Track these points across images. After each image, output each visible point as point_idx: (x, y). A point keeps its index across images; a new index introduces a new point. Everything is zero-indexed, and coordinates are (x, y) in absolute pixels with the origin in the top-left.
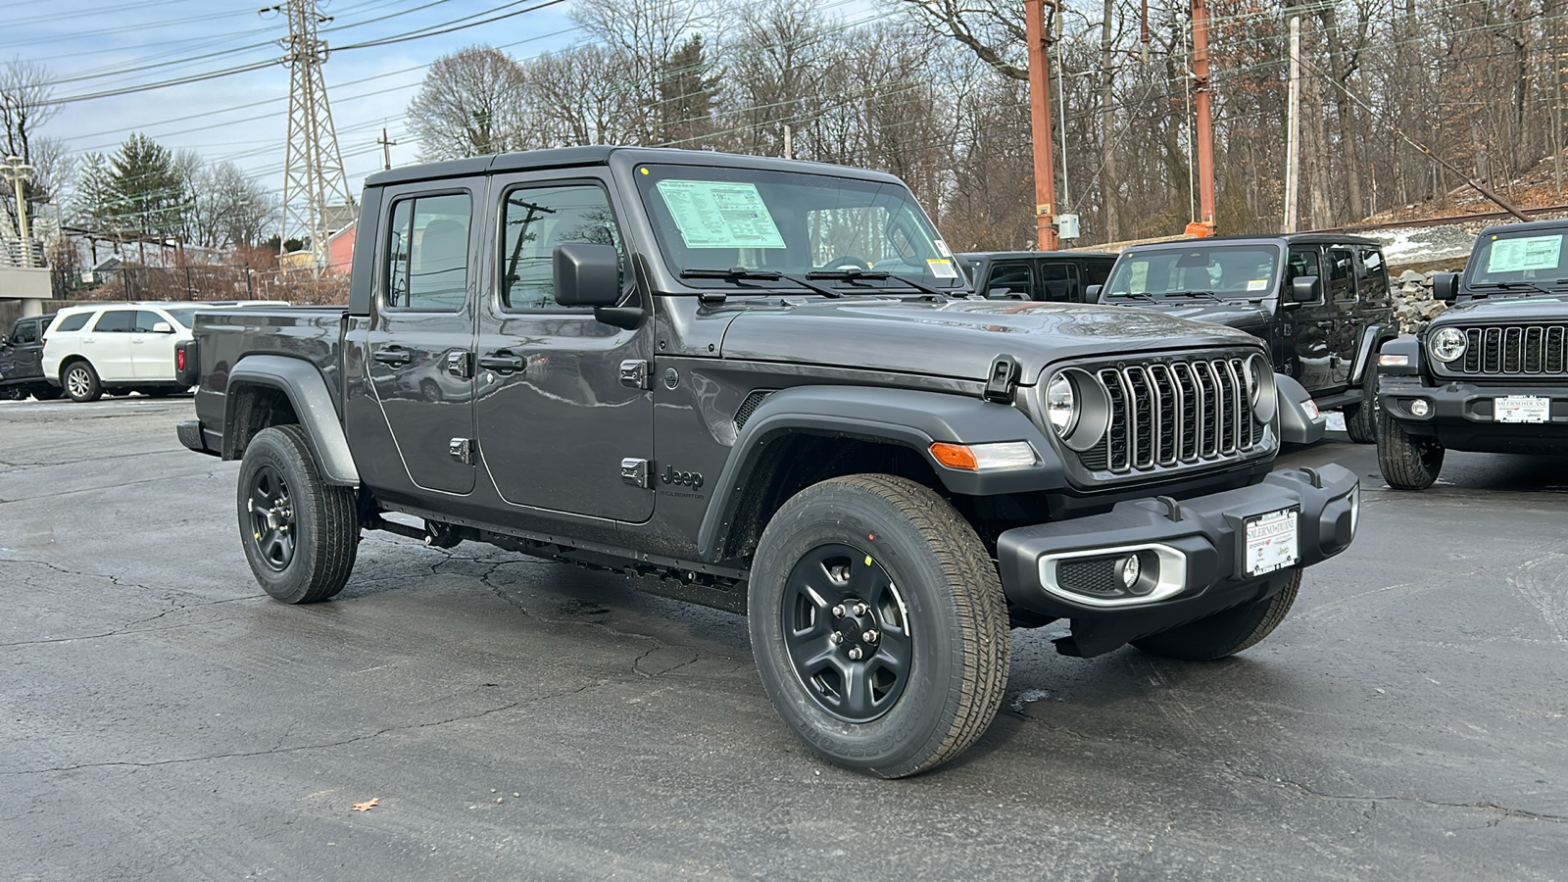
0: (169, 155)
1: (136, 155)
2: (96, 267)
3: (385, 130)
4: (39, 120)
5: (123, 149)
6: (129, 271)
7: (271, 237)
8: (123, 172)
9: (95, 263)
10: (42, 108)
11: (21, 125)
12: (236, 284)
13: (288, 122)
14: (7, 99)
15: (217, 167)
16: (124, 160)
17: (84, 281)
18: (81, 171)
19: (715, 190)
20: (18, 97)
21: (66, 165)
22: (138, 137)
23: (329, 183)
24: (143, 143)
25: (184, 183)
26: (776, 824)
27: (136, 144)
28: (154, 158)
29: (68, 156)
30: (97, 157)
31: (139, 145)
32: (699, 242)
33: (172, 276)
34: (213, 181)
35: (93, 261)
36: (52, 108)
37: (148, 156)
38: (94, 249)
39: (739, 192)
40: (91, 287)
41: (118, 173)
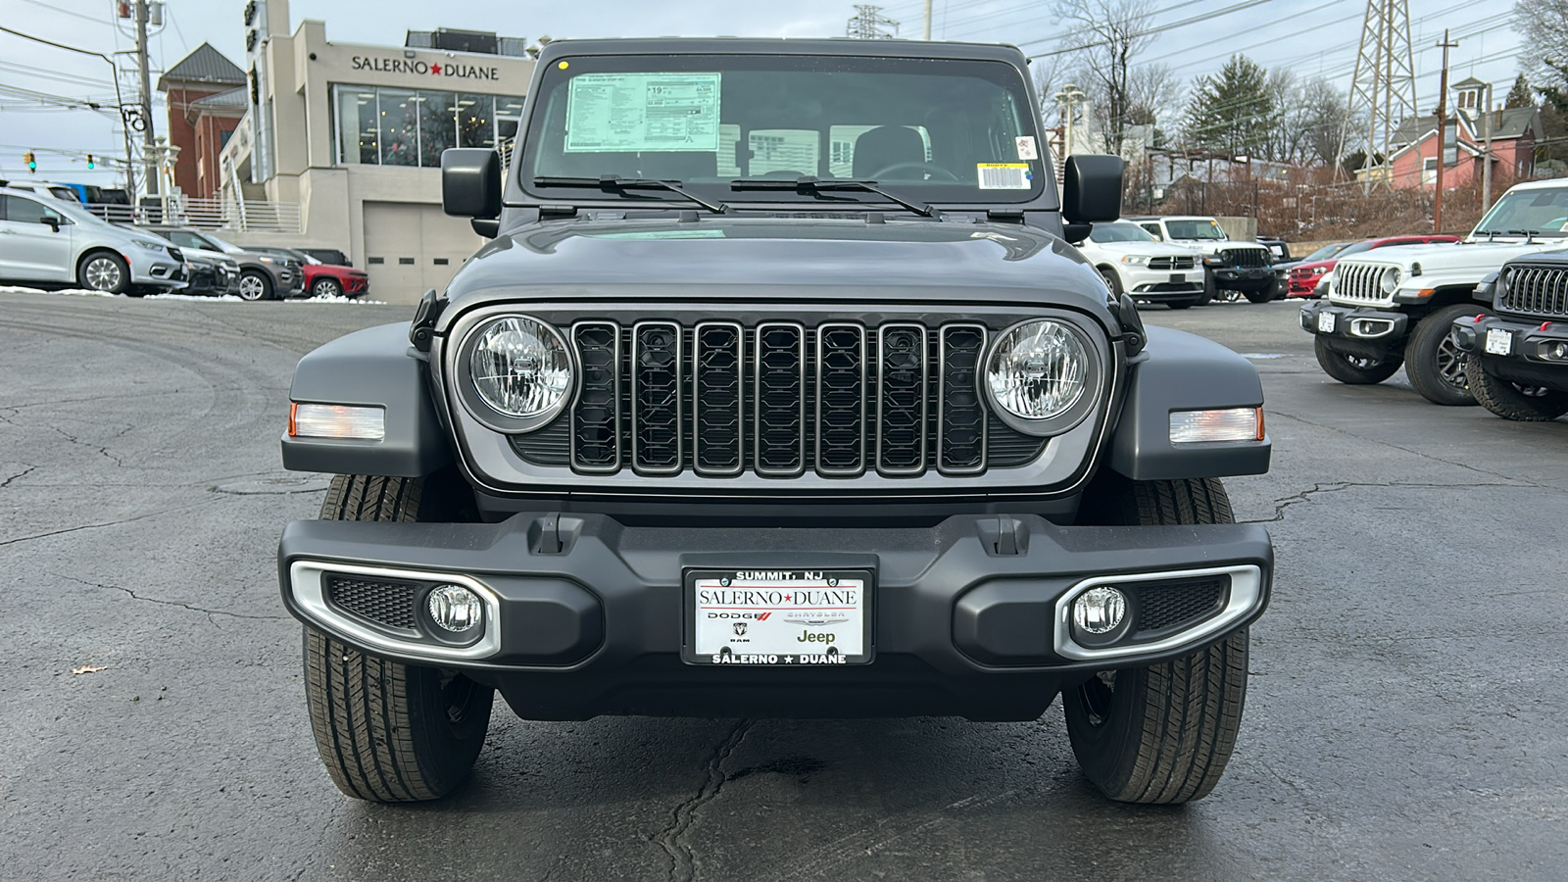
0: (1264, 74)
1: (1234, 74)
2: (1172, 183)
3: (1447, 31)
4: (1138, 48)
5: (1223, 70)
6: (1190, 186)
8: (1220, 92)
9: (1171, 179)
10: (1141, 38)
11: (1123, 54)
12: (1285, 200)
13: (1361, 31)
14: (1115, 31)
15: (1308, 83)
16: (1222, 81)
17: (1155, 197)
18: (1187, 93)
19: (653, 83)
20: (1123, 29)
21: (1169, 90)
22: (1238, 57)
23: (1395, 93)
24: (1241, 63)
25: (1274, 101)
27: (1235, 64)
28: (1249, 78)
29: (1172, 79)
30: (1205, 79)
31: (1238, 65)
32: (586, 145)
33: (1224, 192)
34: (1302, 96)
35: (1169, 178)
36: (1150, 36)
37: (1245, 74)
38: (1172, 167)
40: (1161, 202)
41: (1216, 94)
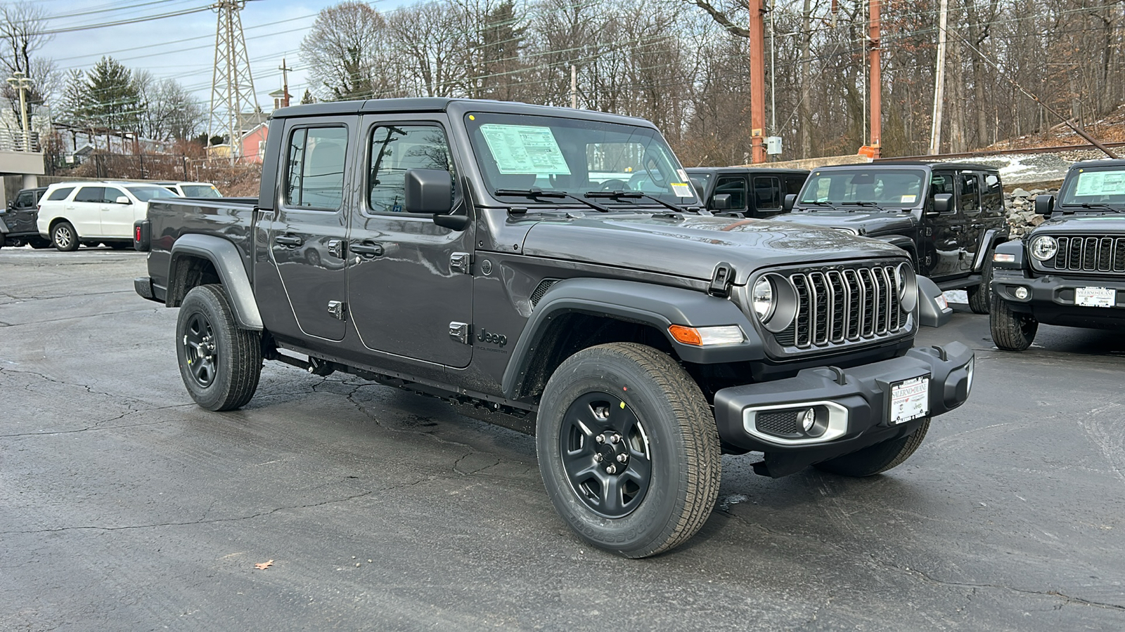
0: (130, 73)
1: (106, 72)
2: (76, 152)
3: (284, 60)
4: (37, 45)
5: (96, 67)
6: (100, 156)
7: (201, 134)
8: (96, 84)
9: (75, 149)
10: (39, 37)
11: (24, 48)
12: (175, 168)
13: (215, 52)
14: (15, 29)
15: (164, 83)
16: (97, 75)
17: (67, 162)
18: (66, 82)
19: (521, 132)
20: (23, 28)
21: (56, 78)
22: (107, 59)
23: (243, 97)
24: (111, 63)
25: (140, 94)
26: (552, 590)
27: (106, 64)
28: (118, 74)
29: (57, 72)
30: (78, 72)
31: (108, 64)
32: (509, 169)
33: (130, 160)
34: (160, 93)
36: (47, 36)
37: (114, 73)
38: (74, 139)
39: (538, 133)
40: (72, 166)
41: (93, 84)
